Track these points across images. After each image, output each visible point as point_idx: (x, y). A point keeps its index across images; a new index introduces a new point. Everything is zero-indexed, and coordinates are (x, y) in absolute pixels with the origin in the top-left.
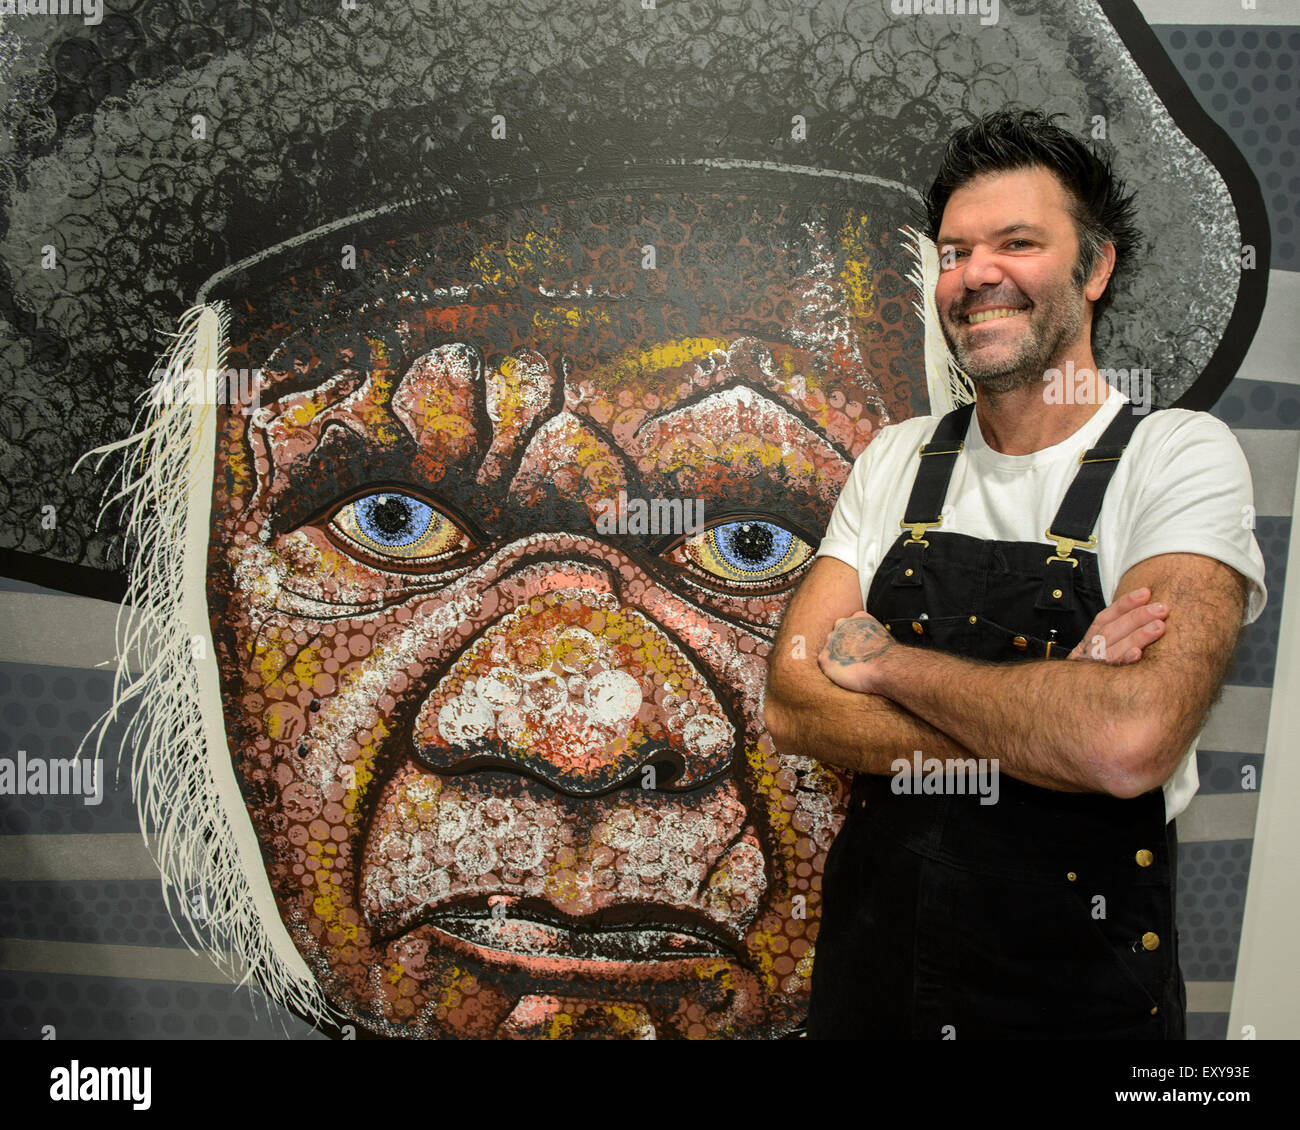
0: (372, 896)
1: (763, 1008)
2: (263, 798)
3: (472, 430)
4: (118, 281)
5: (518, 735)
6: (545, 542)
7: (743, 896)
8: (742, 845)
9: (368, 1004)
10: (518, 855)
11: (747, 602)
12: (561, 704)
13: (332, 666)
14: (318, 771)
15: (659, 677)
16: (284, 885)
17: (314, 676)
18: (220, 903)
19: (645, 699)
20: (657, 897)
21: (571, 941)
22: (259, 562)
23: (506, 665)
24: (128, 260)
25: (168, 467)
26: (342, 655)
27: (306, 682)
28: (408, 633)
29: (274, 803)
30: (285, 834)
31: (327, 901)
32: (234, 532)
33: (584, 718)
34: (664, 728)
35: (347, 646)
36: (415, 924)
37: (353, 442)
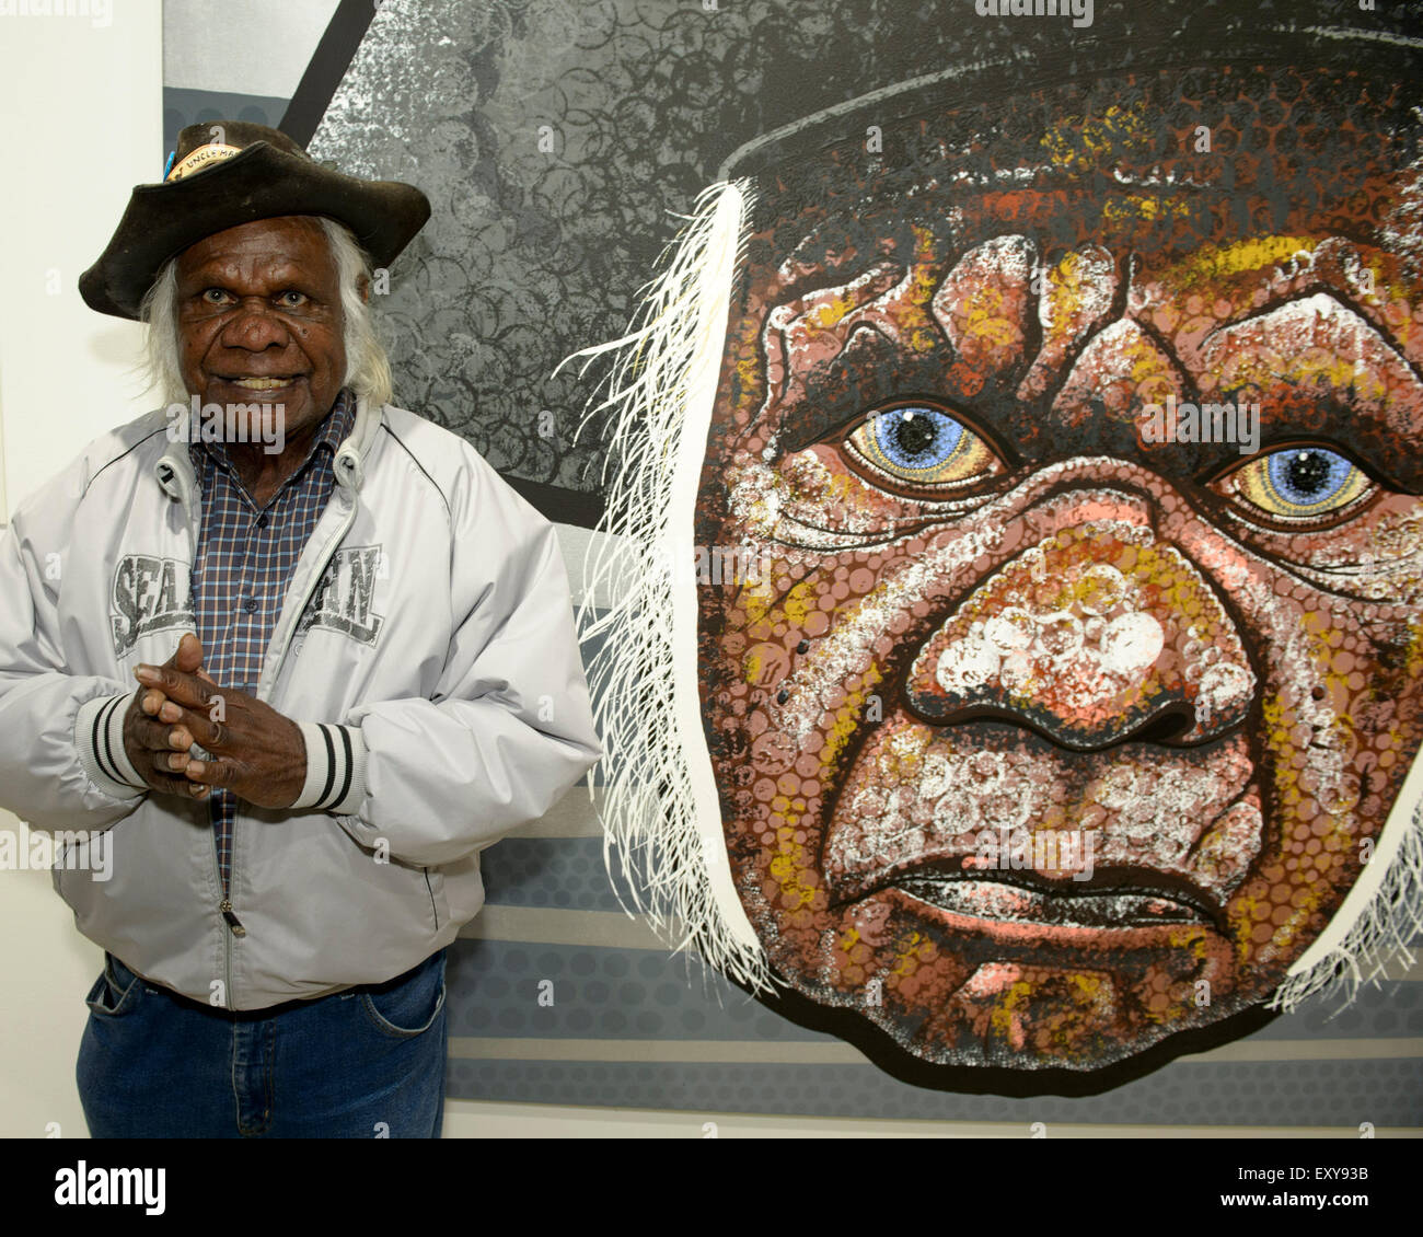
0: (836, 856)
1: (1233, 978)
2: (731, 748)
3: (1020, 337)
4: (626, 150)
5: (1022, 683)
6: (1083, 467)
7: (1233, 859)
8: (1242, 805)
9: (815, 972)
10: (1003, 813)
11: (1292, 539)
12: (1075, 649)
13: (827, 604)
14: (797, 719)
15: (1185, 620)
16: (741, 844)
17: (806, 614)
18: (667, 863)
19: (1166, 645)
20: (1144, 859)
21: (1044, 906)
22: (759, 484)
23: (1021, 605)
24: (641, 125)
25: (665, 373)
26: (840, 590)
27: (796, 621)
28: (917, 567)
29: (743, 754)
30: (751, 788)
31: (786, 861)
32: (734, 450)
33: (1097, 665)
34: (1181, 677)
35: (847, 581)
36: (879, 887)
37: (883, 347)
